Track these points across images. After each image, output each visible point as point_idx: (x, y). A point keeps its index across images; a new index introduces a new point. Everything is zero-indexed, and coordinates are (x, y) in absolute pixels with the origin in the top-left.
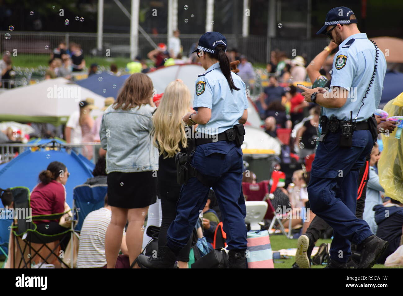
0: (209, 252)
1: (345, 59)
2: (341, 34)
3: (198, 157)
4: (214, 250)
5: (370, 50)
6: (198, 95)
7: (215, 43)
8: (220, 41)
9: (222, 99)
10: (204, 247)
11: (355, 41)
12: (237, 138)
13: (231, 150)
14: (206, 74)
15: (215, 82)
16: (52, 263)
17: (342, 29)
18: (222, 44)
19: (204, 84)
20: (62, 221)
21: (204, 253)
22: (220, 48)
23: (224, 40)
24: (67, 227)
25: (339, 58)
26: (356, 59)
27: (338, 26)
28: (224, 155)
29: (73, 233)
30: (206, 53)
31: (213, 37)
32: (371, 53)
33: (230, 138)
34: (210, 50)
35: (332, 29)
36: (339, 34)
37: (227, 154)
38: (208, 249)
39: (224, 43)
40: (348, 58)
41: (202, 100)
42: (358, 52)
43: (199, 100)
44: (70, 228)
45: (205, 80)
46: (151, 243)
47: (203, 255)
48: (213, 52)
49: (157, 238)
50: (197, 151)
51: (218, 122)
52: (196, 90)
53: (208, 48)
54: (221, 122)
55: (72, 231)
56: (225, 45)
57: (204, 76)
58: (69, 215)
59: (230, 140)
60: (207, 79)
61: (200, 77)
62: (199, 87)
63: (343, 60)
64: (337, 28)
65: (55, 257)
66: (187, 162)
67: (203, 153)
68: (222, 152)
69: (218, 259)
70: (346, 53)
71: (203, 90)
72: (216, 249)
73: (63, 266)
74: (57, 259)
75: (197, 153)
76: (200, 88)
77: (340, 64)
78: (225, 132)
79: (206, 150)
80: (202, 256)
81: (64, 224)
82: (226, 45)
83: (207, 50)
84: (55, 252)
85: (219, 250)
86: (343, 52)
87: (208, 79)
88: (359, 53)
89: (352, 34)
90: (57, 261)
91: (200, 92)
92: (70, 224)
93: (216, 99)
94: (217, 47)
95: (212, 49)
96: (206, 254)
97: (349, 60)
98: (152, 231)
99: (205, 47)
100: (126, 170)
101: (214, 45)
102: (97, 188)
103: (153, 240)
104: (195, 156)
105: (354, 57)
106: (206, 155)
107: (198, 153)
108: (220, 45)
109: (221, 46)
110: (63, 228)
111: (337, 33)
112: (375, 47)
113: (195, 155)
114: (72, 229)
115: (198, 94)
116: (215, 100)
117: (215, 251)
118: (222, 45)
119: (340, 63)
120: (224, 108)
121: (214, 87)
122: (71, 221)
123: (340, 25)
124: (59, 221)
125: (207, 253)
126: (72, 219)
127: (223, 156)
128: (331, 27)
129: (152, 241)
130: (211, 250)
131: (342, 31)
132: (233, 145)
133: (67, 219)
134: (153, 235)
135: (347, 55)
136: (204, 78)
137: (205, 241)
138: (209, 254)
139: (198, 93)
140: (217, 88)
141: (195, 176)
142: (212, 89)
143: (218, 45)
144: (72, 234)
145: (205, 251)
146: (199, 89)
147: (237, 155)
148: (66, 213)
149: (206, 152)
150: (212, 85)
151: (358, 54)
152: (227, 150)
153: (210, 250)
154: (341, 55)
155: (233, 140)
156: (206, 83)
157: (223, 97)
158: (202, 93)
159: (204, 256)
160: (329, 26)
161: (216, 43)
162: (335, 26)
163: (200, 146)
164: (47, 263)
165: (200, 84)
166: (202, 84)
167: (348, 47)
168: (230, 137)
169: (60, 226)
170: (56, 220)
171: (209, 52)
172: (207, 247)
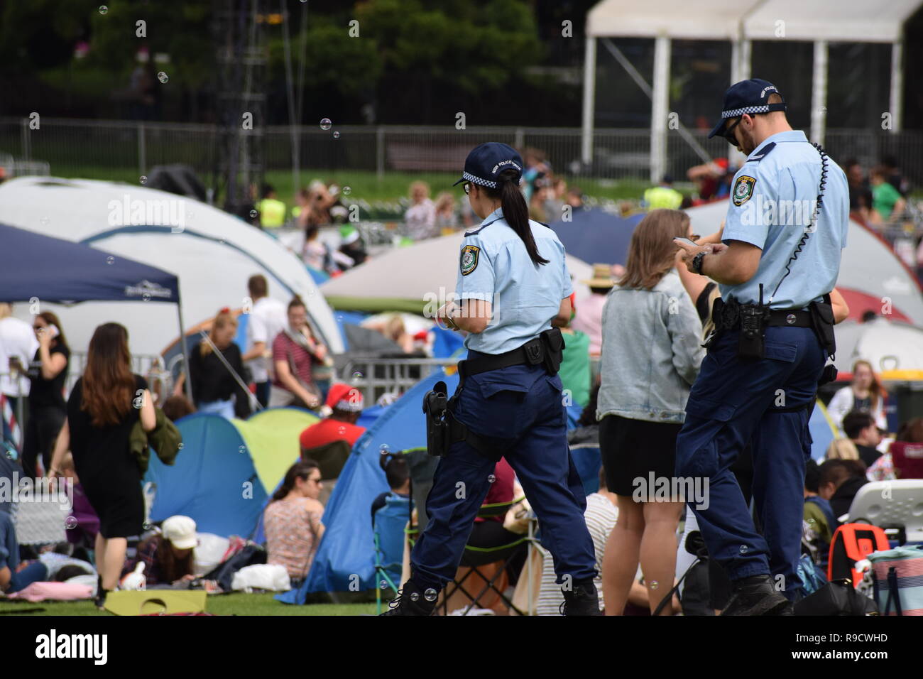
0: (818, 588)
1: (751, 184)
2: (752, 133)
3: (469, 400)
4: (828, 584)
5: (807, 165)
6: (465, 274)
7: (497, 167)
8: (506, 163)
9: (512, 282)
10: (808, 576)
11: (776, 146)
12: (547, 358)
13: (536, 382)
14: (480, 230)
15: (499, 247)
16: (489, 607)
17: (752, 124)
18: (511, 169)
19: (475, 252)
20: (510, 520)
21: (808, 590)
22: (508, 178)
23: (516, 159)
24: (520, 532)
25: (740, 183)
26: (774, 185)
27: (745, 118)
28: (523, 394)
29: (532, 544)
30: (480, 188)
31: (493, 154)
32: (810, 172)
33: (532, 359)
34: (488, 182)
35: (734, 126)
36: (748, 135)
37: (527, 391)
38: (816, 582)
39: (515, 165)
40: (757, 183)
41: (471, 285)
42: (780, 168)
43: (466, 286)
44: (526, 534)
45: (478, 243)
46: (694, 567)
47: (805, 595)
48: (494, 185)
49: (707, 557)
50: (469, 389)
51: (509, 329)
52: (461, 264)
53: (483, 178)
54: (514, 327)
55: (530, 542)
56: (516, 169)
57: (476, 236)
58: (523, 506)
59: (533, 362)
60: (482, 242)
61: (468, 237)
62: (466, 259)
63: (747, 187)
64: (743, 123)
65: (497, 596)
66: (447, 411)
67: (480, 392)
68: (518, 389)
69: (838, 603)
70: (755, 172)
71: (474, 264)
72: (832, 582)
73: (512, 613)
74: (501, 600)
75: (467, 391)
76: (470, 259)
77: (741, 195)
78: (523, 347)
79: (485, 384)
80: (804, 597)
81: (513, 526)
82: (519, 169)
83: (480, 181)
84: (495, 584)
85: (840, 584)
86: (748, 170)
87: (485, 242)
88: (782, 171)
89: (773, 132)
90: (501, 605)
91: (469, 269)
92: (527, 526)
93: (502, 281)
94: (502, 175)
95: (490, 181)
96: (813, 592)
97: (760, 186)
98: (696, 542)
99: (477, 176)
100: (629, 413)
101: (494, 172)
102: (581, 450)
103: (699, 561)
104: (463, 398)
105: (769, 180)
106: (486, 396)
107: (471, 393)
108: (508, 171)
109: (508, 174)
110: (510, 535)
111: (744, 132)
112: (822, 158)
113: (463, 396)
114: (530, 537)
115: (465, 272)
116: (500, 284)
117: (832, 586)
118: (513, 171)
119: (741, 192)
120: (520, 300)
121: (496, 258)
122: (528, 520)
123: (748, 116)
124: (503, 519)
125: (815, 589)
126: (529, 516)
127: (520, 397)
128: (733, 122)
129: (698, 563)
130: (823, 584)
131: (754, 127)
132: (541, 372)
133: (519, 515)
134: (698, 551)
135: (756, 176)
136: (476, 239)
137: (809, 565)
138: (817, 592)
139: (464, 270)
140: (503, 260)
141: (463, 439)
142: (494, 262)
143: (503, 171)
144: (530, 546)
145: (810, 585)
146: (466, 262)
147: (549, 391)
148: (518, 502)
149: (485, 389)
150: (492, 253)
151: (778, 174)
152: (529, 383)
153: (820, 582)
154: (743, 177)
155: (539, 362)
156: (480, 249)
157: (516, 277)
158: (472, 271)
159: (808, 595)
160: (728, 119)
161: (500, 167)
162: (739, 117)
163: (473, 377)
164: (480, 607)
165: (467, 252)
166: (472, 251)
167: (759, 160)
168: (533, 357)
169: (505, 530)
170: (496, 516)
171: (485, 186)
172: (814, 576)
